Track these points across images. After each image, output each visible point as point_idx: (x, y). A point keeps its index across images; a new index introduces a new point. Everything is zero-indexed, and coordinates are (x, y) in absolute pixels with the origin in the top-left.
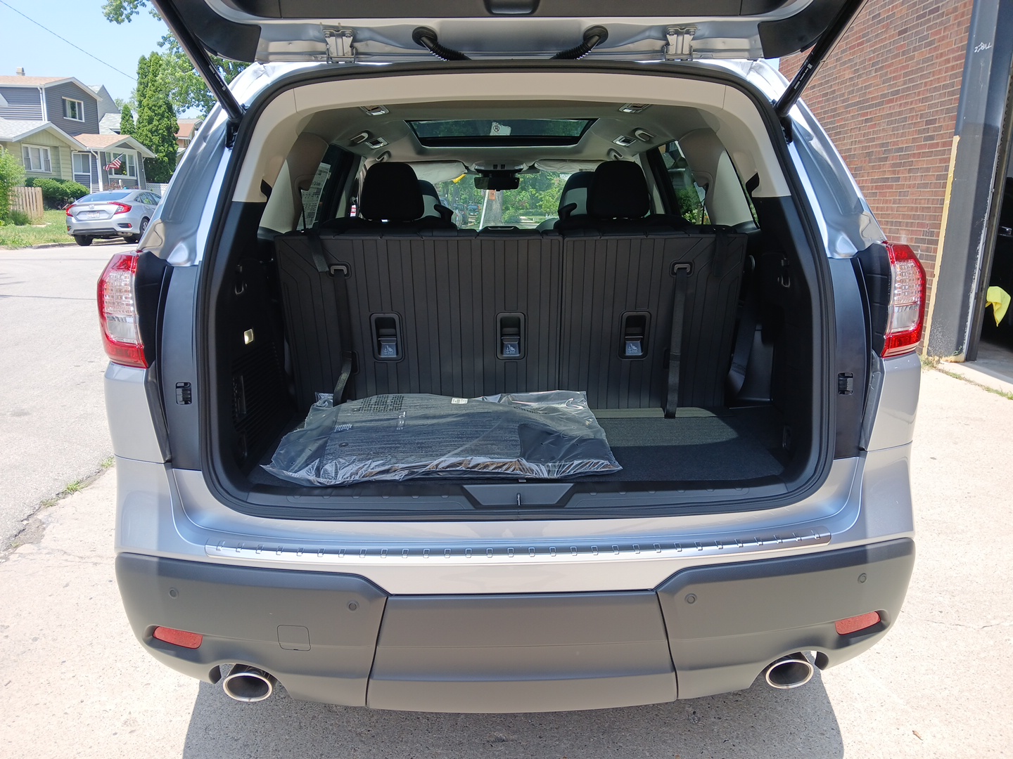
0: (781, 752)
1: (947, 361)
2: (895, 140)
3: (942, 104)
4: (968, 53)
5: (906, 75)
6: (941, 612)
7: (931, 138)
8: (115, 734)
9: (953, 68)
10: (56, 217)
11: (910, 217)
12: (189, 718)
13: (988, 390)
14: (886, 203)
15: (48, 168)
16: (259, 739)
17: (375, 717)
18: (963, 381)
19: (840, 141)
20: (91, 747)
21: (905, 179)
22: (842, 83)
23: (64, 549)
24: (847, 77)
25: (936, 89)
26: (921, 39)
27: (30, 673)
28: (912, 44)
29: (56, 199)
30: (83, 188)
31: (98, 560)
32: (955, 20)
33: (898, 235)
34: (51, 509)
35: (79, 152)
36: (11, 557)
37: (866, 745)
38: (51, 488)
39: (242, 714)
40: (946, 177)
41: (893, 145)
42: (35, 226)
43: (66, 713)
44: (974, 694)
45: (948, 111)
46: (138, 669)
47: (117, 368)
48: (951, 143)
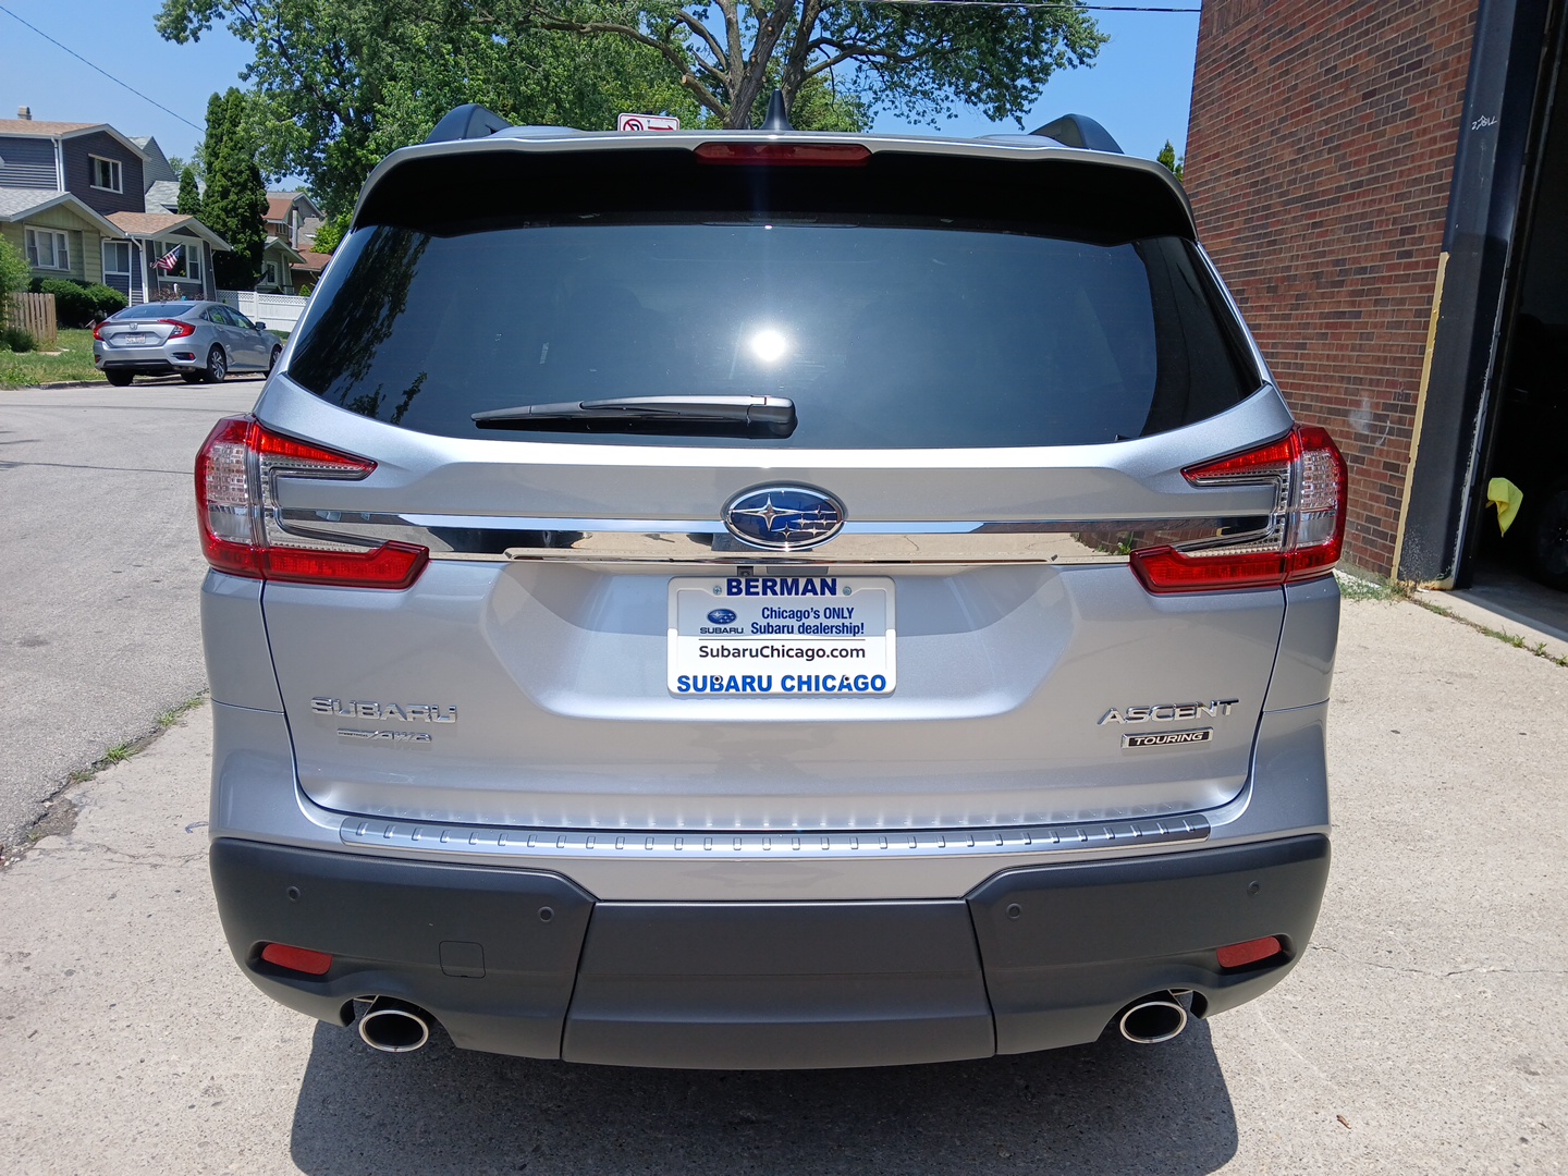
0: (1148, 1143)
1: (1427, 588)
2: (1355, 255)
3: (1425, 204)
4: (1462, 131)
5: (1373, 158)
6: (1390, 952)
7: (1408, 254)
8: (193, 1107)
9: (1441, 151)
10: (77, 341)
11: (1375, 371)
12: (299, 1086)
13: (1486, 632)
14: (1341, 350)
15: (64, 264)
16: (400, 1116)
17: (568, 1088)
18: (1450, 619)
19: (1275, 254)
20: (157, 1125)
21: (1370, 314)
22: (1280, 167)
23: (107, 844)
24: (1287, 159)
25: (1416, 182)
26: (1396, 107)
27: (64, 1021)
28: (1382, 113)
29: (77, 312)
30: (119, 296)
31: (159, 861)
32: (1445, 81)
33: (1358, 398)
34: (85, 785)
35: (113, 239)
36: (29, 854)
37: (1269, 1135)
38: (85, 754)
39: (376, 1081)
40: (1428, 313)
41: (1353, 264)
42: (43, 353)
43: (119, 1077)
44: (1428, 1067)
45: (1433, 214)
46: (223, 1017)
47: (219, 577)
48: (1436, 263)
